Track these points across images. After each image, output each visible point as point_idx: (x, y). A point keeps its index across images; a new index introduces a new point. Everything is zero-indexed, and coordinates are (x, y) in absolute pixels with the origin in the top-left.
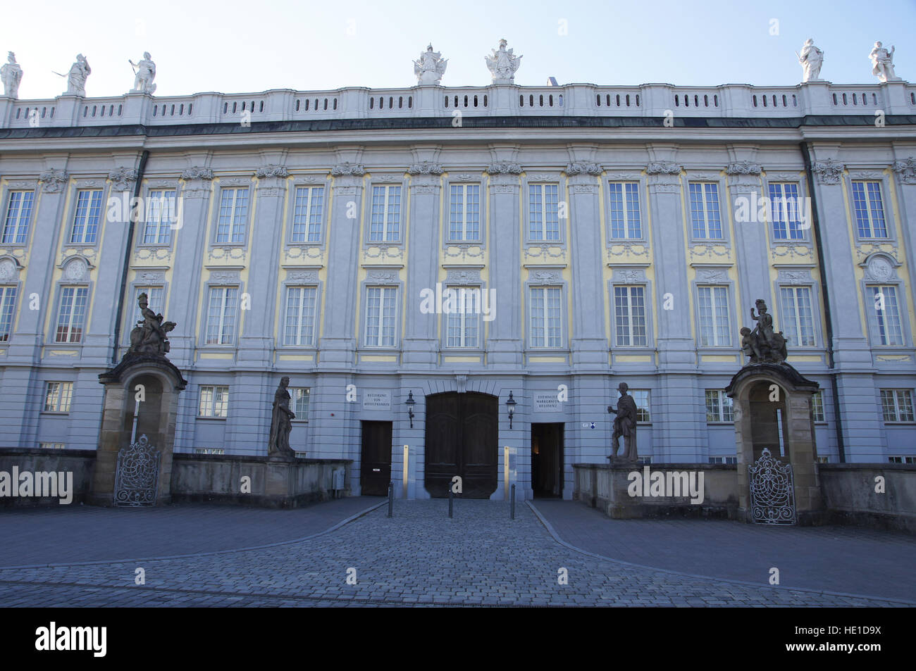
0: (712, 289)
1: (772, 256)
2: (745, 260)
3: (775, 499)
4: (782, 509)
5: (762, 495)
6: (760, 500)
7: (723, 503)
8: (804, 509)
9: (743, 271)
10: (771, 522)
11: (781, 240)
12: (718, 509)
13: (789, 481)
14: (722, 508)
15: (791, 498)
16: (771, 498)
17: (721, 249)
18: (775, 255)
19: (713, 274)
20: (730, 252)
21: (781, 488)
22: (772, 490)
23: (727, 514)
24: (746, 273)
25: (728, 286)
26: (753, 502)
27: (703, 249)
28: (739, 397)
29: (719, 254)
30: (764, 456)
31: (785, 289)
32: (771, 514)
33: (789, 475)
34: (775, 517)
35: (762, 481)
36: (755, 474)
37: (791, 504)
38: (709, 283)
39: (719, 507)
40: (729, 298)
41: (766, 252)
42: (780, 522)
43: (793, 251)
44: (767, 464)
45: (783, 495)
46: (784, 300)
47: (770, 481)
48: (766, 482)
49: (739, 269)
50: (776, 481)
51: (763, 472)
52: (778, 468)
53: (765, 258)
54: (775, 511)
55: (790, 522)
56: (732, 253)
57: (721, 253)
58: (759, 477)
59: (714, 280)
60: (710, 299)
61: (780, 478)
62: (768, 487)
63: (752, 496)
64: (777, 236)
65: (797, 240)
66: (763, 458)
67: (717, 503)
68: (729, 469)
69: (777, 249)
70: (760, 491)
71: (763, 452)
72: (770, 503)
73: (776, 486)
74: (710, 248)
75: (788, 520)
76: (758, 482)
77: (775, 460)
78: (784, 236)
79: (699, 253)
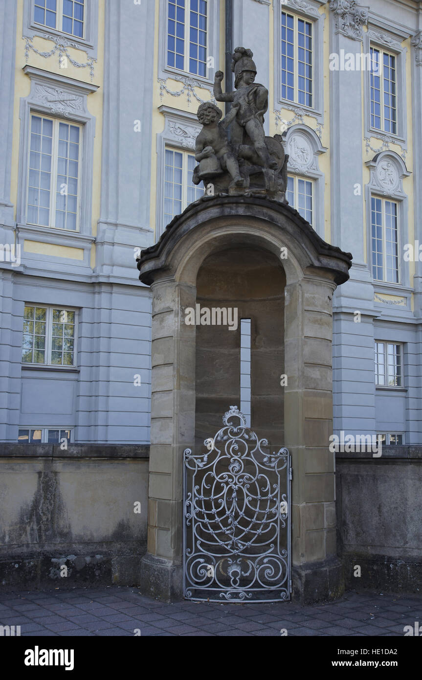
0: (56, 123)
1: (159, 91)
2: (118, 86)
3: (246, 538)
4: (261, 562)
5: (215, 527)
6: (210, 538)
7: (101, 543)
8: (314, 559)
9: (113, 104)
10: (235, 595)
11: (174, 69)
12: (88, 559)
13: (284, 490)
14: (98, 557)
15: (284, 531)
16: (238, 532)
17: (80, 56)
18: (164, 92)
19: (61, 97)
20: (94, 65)
21: (263, 507)
22: (241, 513)
23: (109, 572)
24: (118, 108)
25: (84, 124)
26: (189, 545)
27: (49, 46)
28: (177, 276)
29: (75, 64)
30: (229, 425)
31: (172, 152)
32: (235, 574)
33: (284, 474)
34: (244, 582)
35: (219, 489)
36: (201, 473)
37: (283, 545)
38: (53, 111)
39: (93, 555)
40: (84, 146)
41: (152, 80)
42: (256, 595)
43: (191, 93)
44: (236, 447)
45: (266, 526)
46: (169, 169)
47: (240, 491)
48: (230, 491)
49: (106, 98)
50: (252, 490)
51: (224, 465)
52: (259, 457)
53: (148, 91)
54: (245, 568)
55: (276, 594)
56: (98, 67)
57: (80, 63)
58: (210, 480)
59: (63, 107)
60: (50, 141)
61: (263, 483)
62: (234, 504)
63: (189, 528)
64: (171, 63)
65: (197, 76)
66: (225, 433)
67: (87, 543)
68: (125, 458)
69: (168, 81)
70: (211, 517)
71: (228, 415)
72: (234, 546)
73: (253, 502)
74: (62, 49)
75: (273, 588)
76: (207, 492)
77: (254, 436)
78: (181, 65)
79: (41, 51)
